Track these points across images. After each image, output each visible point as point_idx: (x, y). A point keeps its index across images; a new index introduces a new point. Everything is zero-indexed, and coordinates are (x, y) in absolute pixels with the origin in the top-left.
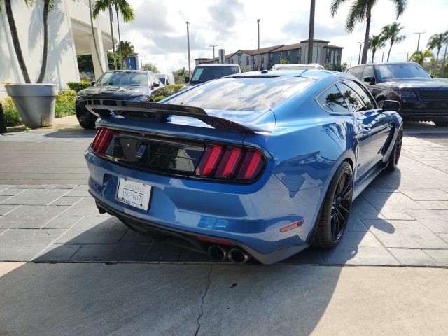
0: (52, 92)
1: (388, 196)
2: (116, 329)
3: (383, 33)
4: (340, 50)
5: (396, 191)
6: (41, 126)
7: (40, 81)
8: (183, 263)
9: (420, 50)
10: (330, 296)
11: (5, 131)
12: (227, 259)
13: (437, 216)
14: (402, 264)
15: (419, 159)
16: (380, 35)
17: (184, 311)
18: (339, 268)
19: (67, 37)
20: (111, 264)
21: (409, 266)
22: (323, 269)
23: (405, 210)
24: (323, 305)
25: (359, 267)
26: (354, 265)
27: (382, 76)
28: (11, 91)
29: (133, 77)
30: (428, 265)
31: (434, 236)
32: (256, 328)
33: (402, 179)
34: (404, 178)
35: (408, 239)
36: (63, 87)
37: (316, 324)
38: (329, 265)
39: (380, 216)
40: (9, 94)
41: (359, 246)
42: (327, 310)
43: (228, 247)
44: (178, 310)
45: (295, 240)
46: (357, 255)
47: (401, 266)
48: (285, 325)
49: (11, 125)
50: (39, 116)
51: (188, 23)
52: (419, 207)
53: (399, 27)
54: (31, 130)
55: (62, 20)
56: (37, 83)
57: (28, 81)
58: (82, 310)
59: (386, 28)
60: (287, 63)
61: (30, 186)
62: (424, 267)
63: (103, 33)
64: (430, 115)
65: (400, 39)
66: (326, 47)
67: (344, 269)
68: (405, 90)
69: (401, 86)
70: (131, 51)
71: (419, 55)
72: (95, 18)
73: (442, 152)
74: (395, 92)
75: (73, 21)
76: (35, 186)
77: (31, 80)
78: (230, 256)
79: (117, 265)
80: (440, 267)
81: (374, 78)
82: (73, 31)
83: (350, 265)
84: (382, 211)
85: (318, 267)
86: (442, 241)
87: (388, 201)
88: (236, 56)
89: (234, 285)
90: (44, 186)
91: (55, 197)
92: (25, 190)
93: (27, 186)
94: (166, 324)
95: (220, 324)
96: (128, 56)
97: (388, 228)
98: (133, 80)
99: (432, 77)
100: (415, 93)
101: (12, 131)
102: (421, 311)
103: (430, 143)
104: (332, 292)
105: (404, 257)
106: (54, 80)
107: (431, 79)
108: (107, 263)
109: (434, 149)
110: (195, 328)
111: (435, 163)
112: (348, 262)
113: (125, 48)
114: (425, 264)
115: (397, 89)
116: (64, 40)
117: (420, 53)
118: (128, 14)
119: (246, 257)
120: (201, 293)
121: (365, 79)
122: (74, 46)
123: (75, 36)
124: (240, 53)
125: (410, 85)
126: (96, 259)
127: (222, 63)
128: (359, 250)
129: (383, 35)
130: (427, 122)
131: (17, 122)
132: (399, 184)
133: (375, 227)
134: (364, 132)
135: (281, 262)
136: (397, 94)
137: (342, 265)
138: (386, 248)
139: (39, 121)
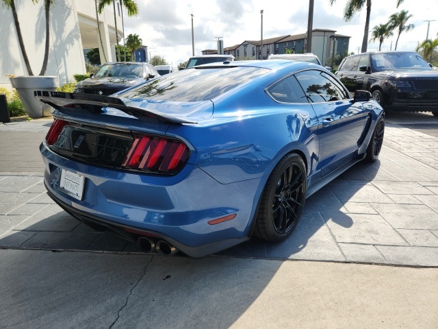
0: (53, 84)
1: (358, 189)
2: (38, 317)
3: (391, 21)
4: (347, 38)
5: (369, 183)
6: (43, 117)
7: (42, 73)
8: (126, 253)
9: (429, 38)
10: (260, 291)
11: (9, 121)
12: (155, 251)
13: (403, 211)
14: (348, 260)
15: (406, 151)
16: (387, 24)
17: (109, 301)
18: (280, 261)
19: (73, 31)
20: (58, 251)
21: (354, 262)
22: (264, 263)
23: (370, 204)
24: (249, 300)
25: (301, 262)
26: (297, 260)
27: (378, 66)
28: (15, 83)
29: (132, 69)
30: (375, 262)
31: (393, 231)
32: (174, 322)
33: (380, 171)
34: (382, 171)
35: (363, 234)
36: (69, 79)
37: (236, 320)
38: (271, 259)
39: (342, 210)
40: (14, 86)
41: (309, 240)
42: (252, 306)
43: (156, 240)
44: (104, 300)
45: (231, 233)
46: (303, 250)
47: (346, 262)
48: (204, 320)
49: (16, 115)
50: (41, 107)
51: (192, 15)
52: (387, 200)
53: (408, 15)
54: (33, 120)
55: (69, 15)
56: (40, 75)
57: (30, 73)
58: (13, 296)
59: (394, 17)
60: (292, 53)
61: (11, 174)
62: (370, 264)
63: (109, 27)
64: (426, 105)
65: (409, 27)
66: (333, 37)
67: (286, 264)
68: (401, 79)
69: (398, 75)
70: (139, 43)
71: (429, 44)
72: (100, 12)
73: (431, 144)
74: (390, 82)
75: (80, 15)
76: (16, 174)
77: (33, 73)
78: (158, 248)
79: (63, 253)
80: (387, 265)
81: (369, 68)
82: (80, 25)
83: (293, 260)
84: (346, 205)
85: (259, 261)
86: (400, 237)
87: (357, 194)
88: (242, 47)
89: (168, 277)
90: (24, 173)
91: (30, 185)
92: (5, 177)
93: (9, 173)
94: (87, 314)
95: (139, 316)
96: (136, 49)
97: (346, 222)
98: (133, 71)
99: (431, 66)
100: (410, 83)
101: (15, 121)
102: (351, 310)
103: (422, 134)
104: (264, 286)
105: (352, 252)
106: (60, 72)
107: (430, 68)
108: (54, 251)
109: (424, 140)
110: (113, 319)
111: (420, 155)
112: (292, 257)
113: (133, 40)
114: (372, 261)
115: (392, 79)
116: (70, 34)
117: (430, 41)
118: (132, 9)
119: (173, 249)
120: (132, 284)
121: (361, 68)
122: (80, 39)
123: (82, 30)
124: (245, 44)
125: (405, 74)
126: (44, 246)
127: (221, 54)
128: (309, 243)
129: (390, 24)
130: (423, 113)
131: (21, 112)
132: (373, 177)
133: (333, 220)
134: (324, 124)
135: (216, 254)
136: (392, 84)
137: (285, 259)
138: (337, 243)
139: (41, 112)
